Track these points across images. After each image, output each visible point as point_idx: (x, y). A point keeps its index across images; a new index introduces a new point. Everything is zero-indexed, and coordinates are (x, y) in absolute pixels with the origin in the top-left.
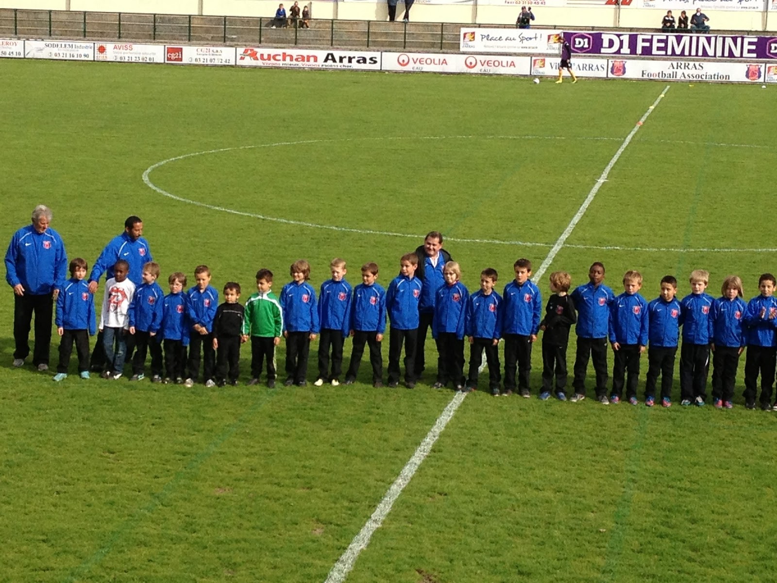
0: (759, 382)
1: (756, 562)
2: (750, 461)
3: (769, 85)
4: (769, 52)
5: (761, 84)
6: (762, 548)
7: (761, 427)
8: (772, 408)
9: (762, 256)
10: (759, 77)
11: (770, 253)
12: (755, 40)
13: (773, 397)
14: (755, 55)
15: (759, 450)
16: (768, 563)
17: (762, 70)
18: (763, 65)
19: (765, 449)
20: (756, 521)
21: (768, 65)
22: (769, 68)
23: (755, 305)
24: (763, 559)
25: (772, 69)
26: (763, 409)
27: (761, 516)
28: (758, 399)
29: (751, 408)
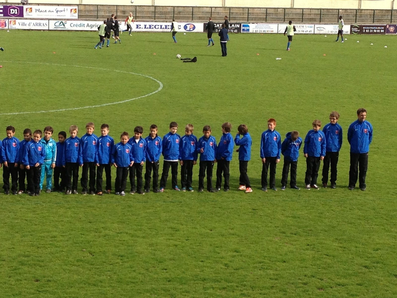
0: (10, 180)
1: (12, 272)
2: (8, 221)
3: (11, 30)
4: (10, 14)
5: (7, 30)
6: (15, 264)
7: (13, 203)
8: (17, 193)
9: (10, 117)
10: (6, 26)
11: (14, 115)
12: (2, 7)
13: (18, 187)
14: (2, 15)
15: (12, 215)
16: (17, 271)
17: (7, 22)
18: (7, 20)
19: (15, 214)
20: (11, 251)
21: (10, 20)
22: (10, 21)
23: (5, 142)
24: (15, 269)
25: (12, 22)
26: (13, 194)
27: (14, 248)
28: (10, 189)
29: (7, 194)
